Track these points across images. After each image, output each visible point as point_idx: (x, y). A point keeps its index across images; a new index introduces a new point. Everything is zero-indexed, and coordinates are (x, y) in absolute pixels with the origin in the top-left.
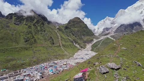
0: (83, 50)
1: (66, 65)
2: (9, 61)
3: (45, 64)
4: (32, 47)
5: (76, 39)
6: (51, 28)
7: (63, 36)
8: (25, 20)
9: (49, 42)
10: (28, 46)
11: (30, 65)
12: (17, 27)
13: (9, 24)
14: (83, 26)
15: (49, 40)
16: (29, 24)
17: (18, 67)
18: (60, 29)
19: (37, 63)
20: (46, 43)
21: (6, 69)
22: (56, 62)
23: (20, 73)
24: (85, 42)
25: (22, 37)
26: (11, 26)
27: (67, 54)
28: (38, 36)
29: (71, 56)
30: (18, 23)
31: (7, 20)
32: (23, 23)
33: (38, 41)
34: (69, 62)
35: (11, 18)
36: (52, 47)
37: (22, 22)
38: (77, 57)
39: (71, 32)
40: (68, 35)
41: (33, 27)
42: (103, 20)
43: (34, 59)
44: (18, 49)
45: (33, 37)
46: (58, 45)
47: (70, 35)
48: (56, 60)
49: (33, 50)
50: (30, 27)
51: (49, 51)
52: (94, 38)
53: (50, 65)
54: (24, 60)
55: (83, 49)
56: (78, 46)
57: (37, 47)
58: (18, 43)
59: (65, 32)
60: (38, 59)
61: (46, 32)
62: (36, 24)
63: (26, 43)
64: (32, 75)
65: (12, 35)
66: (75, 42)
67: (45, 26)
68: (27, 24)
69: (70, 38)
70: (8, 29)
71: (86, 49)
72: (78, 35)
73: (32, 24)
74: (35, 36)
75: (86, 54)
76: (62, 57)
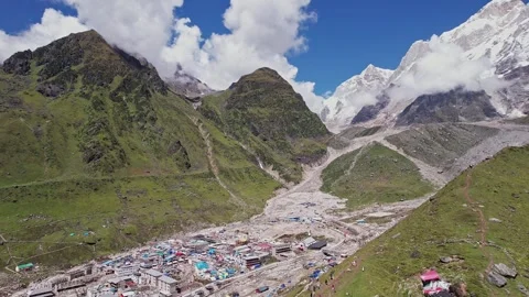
0: (295, 188)
1: (246, 243)
2: (37, 233)
3: (172, 241)
4: (112, 181)
5: (267, 147)
6: (175, 109)
7: (220, 137)
8: (80, 77)
9: (171, 160)
10: (100, 176)
11: (115, 247)
12: (51, 103)
13: (19, 93)
14: (291, 102)
15: (171, 153)
16: (94, 94)
18: (207, 114)
19: (140, 237)
20: (162, 163)
21: (34, 261)
22: (203, 232)
23: (90, 276)
24: (297, 159)
25: (73, 144)
26: (27, 100)
27: (241, 203)
28: (132, 140)
29: (256, 212)
30: (55, 88)
31: (9, 77)
32: (73, 88)
33: (133, 158)
34: (255, 235)
35: (26, 69)
36: (183, 177)
37: (69, 85)
38: (275, 214)
39: (249, 121)
40: (238, 132)
41: (109, 103)
42: (354, 77)
43: (127, 225)
45: (115, 143)
46: (206, 170)
47: (245, 135)
48: (205, 228)
49: (118, 189)
50: (98, 105)
51: (174, 194)
52: (327, 144)
54: (90, 230)
55: (292, 183)
56: (275, 174)
57: (133, 179)
58: (59, 166)
59: (224, 122)
60: (140, 225)
61: (159, 123)
62: (120, 94)
63: (92, 163)
64: (139, 282)
65: (37, 134)
66: (264, 159)
67: (153, 101)
68: (86, 92)
69: (245, 143)
70: (17, 111)
71: (302, 184)
72: (274, 134)
73: (107, 92)
74: (119, 139)
75: (309, 204)
76: (225, 214)
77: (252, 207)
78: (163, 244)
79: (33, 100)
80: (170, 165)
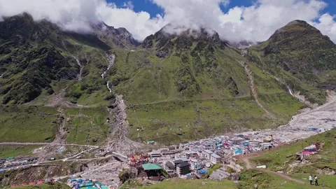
0: (318, 109)
1: (270, 141)
2: (156, 127)
3: (223, 136)
4: (192, 102)
5: (296, 78)
6: (230, 58)
7: (259, 73)
8: (175, 45)
9: (226, 90)
10: (185, 99)
11: (192, 138)
12: (161, 60)
13: (149, 57)
15: (226, 85)
16: (183, 53)
17: (172, 139)
18: (251, 59)
19: (206, 133)
20: (221, 91)
21: (155, 140)
22: (245, 134)
23: (178, 150)
24: (322, 86)
25: (172, 81)
26: (152, 61)
27: (272, 116)
28: (202, 78)
29: (282, 123)
30: (163, 52)
31: (144, 50)
32: (172, 52)
33: (204, 88)
34: (278, 137)
35: (151, 45)
36: (233, 100)
37: (170, 50)
38: (298, 125)
39: (281, 61)
40: (273, 70)
41: (191, 57)
43: (199, 126)
44: (168, 106)
45: (194, 80)
46: (249, 95)
47: (278, 71)
48: (246, 131)
49: (195, 106)
50: (185, 59)
51: (227, 110)
53: (233, 139)
54: (180, 127)
55: (316, 104)
56: (302, 98)
57: (203, 101)
58: (166, 94)
59: (263, 63)
60: (206, 127)
61: (219, 67)
62: (196, 52)
63: (181, 92)
64: (201, 155)
65: (156, 78)
66: (292, 87)
67: (216, 54)
68: (178, 53)
69: (278, 77)
70: (147, 67)
71: (325, 105)
72: (302, 69)
73: (189, 52)
74: (196, 78)
75: (328, 120)
76: (260, 123)
77: (281, 120)
78: (217, 138)
79: (154, 60)
80: (226, 92)
